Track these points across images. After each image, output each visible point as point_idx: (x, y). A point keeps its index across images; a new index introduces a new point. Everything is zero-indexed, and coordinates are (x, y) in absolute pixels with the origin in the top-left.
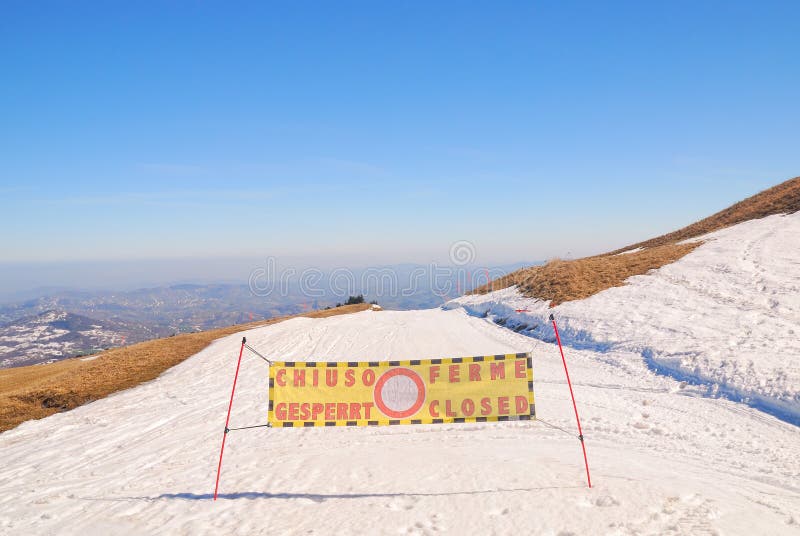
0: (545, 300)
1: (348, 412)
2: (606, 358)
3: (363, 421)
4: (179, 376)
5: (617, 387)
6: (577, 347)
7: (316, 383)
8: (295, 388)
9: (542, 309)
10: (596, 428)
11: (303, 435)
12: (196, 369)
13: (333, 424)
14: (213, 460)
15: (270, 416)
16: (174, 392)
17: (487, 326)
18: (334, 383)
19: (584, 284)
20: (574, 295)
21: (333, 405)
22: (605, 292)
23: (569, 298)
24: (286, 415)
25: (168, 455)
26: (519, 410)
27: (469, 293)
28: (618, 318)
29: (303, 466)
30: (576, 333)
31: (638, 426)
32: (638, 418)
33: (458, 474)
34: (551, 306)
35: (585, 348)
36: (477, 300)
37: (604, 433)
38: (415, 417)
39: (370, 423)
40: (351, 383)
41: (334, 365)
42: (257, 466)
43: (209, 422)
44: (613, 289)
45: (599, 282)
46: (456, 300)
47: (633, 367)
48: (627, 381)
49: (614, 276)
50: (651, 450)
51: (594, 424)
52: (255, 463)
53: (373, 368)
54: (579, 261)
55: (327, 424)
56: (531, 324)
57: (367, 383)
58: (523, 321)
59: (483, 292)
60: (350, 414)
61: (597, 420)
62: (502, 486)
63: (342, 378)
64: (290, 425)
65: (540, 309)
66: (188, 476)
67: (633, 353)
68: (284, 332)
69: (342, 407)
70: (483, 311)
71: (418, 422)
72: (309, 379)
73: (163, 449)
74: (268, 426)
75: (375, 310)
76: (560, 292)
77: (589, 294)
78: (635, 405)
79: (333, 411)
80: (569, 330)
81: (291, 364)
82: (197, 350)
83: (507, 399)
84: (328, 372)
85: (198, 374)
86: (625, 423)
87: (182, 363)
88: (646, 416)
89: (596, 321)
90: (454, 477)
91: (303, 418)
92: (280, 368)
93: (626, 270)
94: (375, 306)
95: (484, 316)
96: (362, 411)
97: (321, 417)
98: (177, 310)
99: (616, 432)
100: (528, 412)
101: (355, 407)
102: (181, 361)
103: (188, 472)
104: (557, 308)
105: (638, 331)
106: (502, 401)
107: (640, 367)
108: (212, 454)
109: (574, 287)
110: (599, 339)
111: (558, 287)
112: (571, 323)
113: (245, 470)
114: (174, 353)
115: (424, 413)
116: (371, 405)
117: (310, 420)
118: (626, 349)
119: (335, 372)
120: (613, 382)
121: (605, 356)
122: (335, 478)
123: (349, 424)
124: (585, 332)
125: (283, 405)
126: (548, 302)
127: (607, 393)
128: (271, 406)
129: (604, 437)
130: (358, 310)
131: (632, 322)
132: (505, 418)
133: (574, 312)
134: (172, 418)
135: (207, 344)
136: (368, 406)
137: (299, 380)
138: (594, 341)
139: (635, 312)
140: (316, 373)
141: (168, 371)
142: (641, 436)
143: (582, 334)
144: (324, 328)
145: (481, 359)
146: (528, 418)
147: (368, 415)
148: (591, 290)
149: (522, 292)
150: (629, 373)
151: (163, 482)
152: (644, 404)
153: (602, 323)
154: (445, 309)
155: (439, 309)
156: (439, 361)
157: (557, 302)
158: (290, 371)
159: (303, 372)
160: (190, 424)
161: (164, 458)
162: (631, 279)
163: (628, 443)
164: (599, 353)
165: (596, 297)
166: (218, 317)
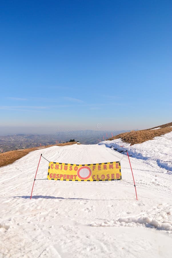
0: (129, 143)
1: (70, 177)
2: (146, 162)
3: (74, 180)
4: (19, 163)
5: (148, 171)
6: (138, 158)
7: (61, 169)
8: (56, 170)
9: (128, 146)
10: (140, 183)
11: (56, 182)
12: (24, 161)
13: (66, 180)
14: (30, 188)
15: (48, 177)
16: (18, 168)
17: (111, 151)
18: (67, 169)
19: (141, 139)
20: (138, 142)
21: (66, 175)
22: (147, 142)
23: (136, 143)
24: (52, 177)
25: (17, 186)
26: (117, 177)
27: (107, 140)
28: (151, 149)
29: (55, 191)
30: (138, 154)
31: (153, 183)
32: (153, 180)
33: (100, 195)
34: (131, 145)
35: (140, 159)
36: (109, 142)
37: (143, 184)
38: (88, 179)
39: (76, 180)
40: (71, 169)
41: (67, 164)
42: (43, 190)
43: (29, 177)
44: (150, 141)
45: (146, 138)
46: (102, 142)
47: (153, 165)
48: (151, 169)
49: (150, 137)
50: (156, 190)
51: (140, 182)
52: (42, 189)
53: (77, 166)
54: (140, 131)
55: (64, 180)
56: (125, 150)
57: (75, 170)
58: (122, 150)
59: (111, 140)
60: (70, 178)
61: (141, 180)
62: (112, 198)
63: (69, 168)
64: (54, 179)
65: (127, 146)
66: (23, 192)
67: (154, 161)
68: (50, 151)
69: (68, 176)
70: (110, 146)
71: (89, 181)
72: (60, 167)
73: (16, 184)
74: (47, 179)
75: (78, 144)
76: (134, 141)
77: (142, 142)
78: (153, 176)
79: (66, 177)
80: (136, 153)
81: (55, 163)
82: (24, 155)
83: (114, 174)
84: (65, 166)
85: (25, 162)
86: (149, 182)
87: (20, 159)
88: (156, 180)
89: (144, 151)
90: (98, 196)
91: (57, 178)
92: (52, 164)
93: (154, 135)
94: (78, 143)
95: (111, 147)
96: (74, 177)
97: (62, 178)
98: (18, 142)
99: (146, 184)
100: (120, 178)
101: (72, 176)
102: (20, 158)
103: (23, 191)
104: (132, 146)
105: (156, 154)
106: (113, 175)
107: (156, 165)
108: (30, 186)
109: (138, 140)
110: (144, 156)
111: (133, 139)
112: (136, 151)
113: (39, 191)
114: (18, 156)
115: (91, 178)
116: (76, 175)
117: (59, 179)
118: (152, 159)
119: (67, 166)
120: (147, 169)
121: (146, 161)
122: (65, 195)
123: (70, 180)
124: (140, 154)
125: (52, 174)
126: (130, 144)
127: (145, 172)
128: (48, 174)
129: (143, 186)
130: (73, 144)
131: (154, 151)
132: (113, 180)
133: (138, 147)
134: (18, 175)
135: (28, 153)
136: (75, 176)
137: (57, 167)
138: (143, 156)
139: (156, 148)
140: (62, 166)
141: (16, 161)
142: (154, 186)
143: (139, 154)
144: (63, 150)
145: (106, 163)
146: (120, 180)
147: (75, 178)
148: (143, 141)
149: (122, 140)
150: (152, 167)
151: (16, 194)
152: (156, 176)
153: (145, 151)
154: (99, 145)
155: (97, 145)
156: (95, 164)
157: (132, 144)
158: (54, 165)
159: (58, 165)
160: (23, 177)
161: (16, 187)
162: (155, 138)
163: (150, 188)
164: (144, 160)
165: (144, 143)
166: (30, 145)
